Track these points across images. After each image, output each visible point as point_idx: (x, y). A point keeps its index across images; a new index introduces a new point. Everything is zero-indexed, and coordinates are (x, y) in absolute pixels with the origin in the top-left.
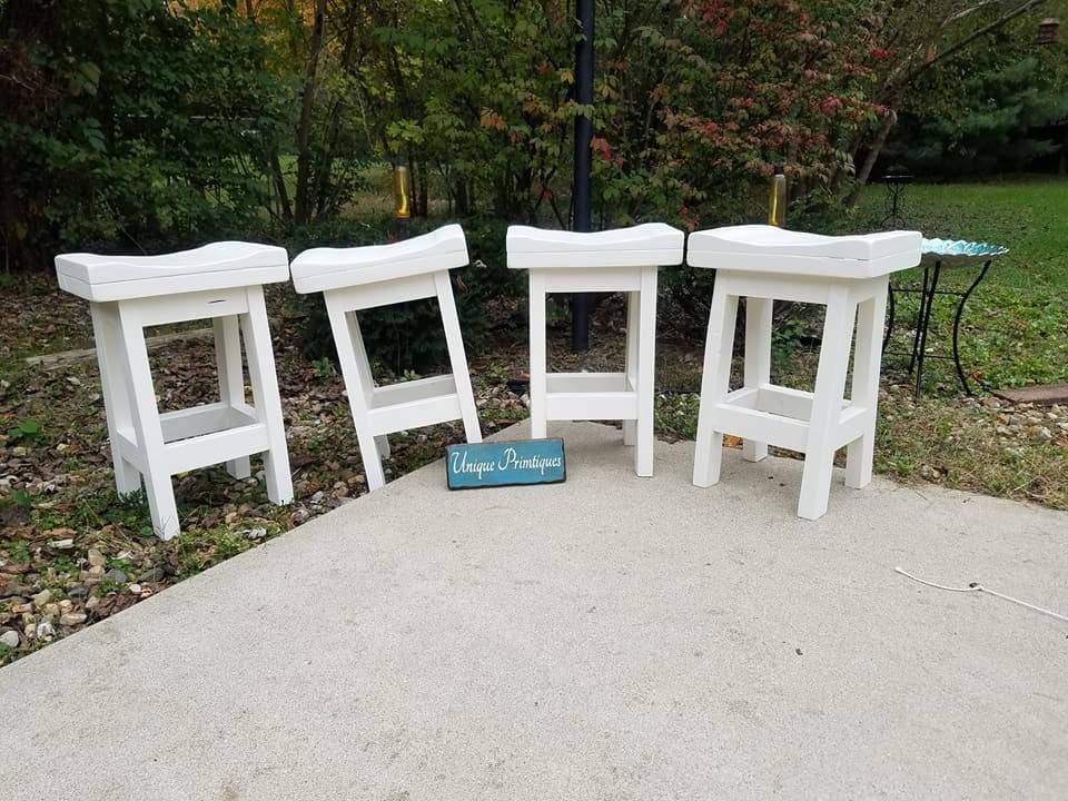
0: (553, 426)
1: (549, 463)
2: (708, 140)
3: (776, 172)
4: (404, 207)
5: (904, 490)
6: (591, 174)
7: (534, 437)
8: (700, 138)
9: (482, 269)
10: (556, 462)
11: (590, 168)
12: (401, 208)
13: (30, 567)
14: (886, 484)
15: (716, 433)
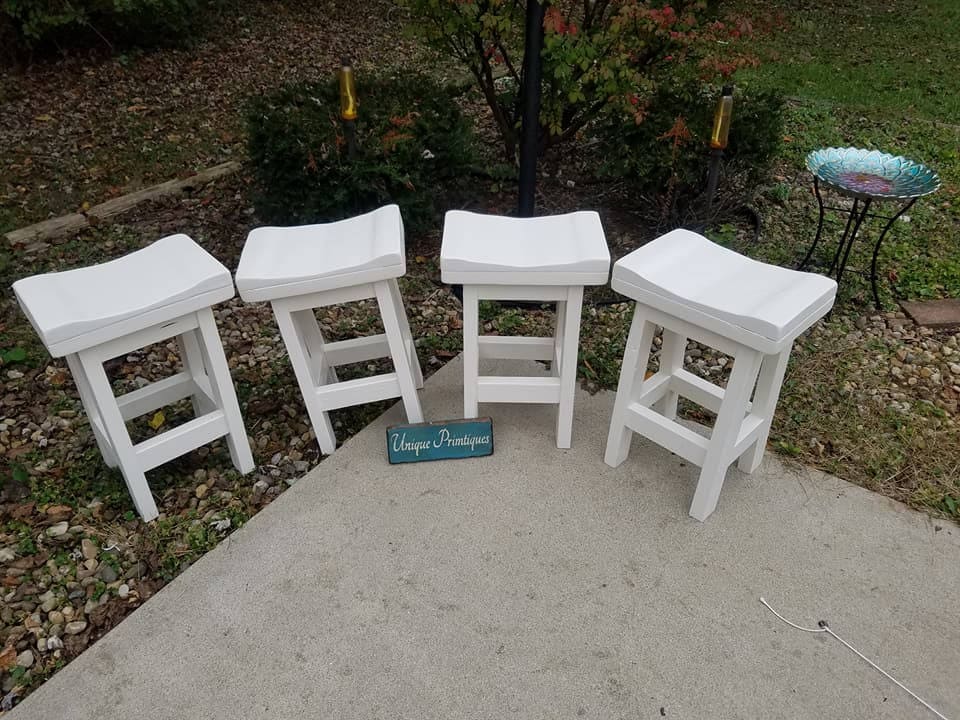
0: (482, 407)
1: (479, 441)
2: (662, 32)
3: (724, 94)
4: (351, 106)
5: (790, 475)
6: (543, 52)
7: (466, 417)
8: (655, 30)
9: (431, 159)
10: (484, 440)
11: (543, 46)
12: (347, 108)
13: (35, 564)
14: (776, 465)
15: (627, 428)
